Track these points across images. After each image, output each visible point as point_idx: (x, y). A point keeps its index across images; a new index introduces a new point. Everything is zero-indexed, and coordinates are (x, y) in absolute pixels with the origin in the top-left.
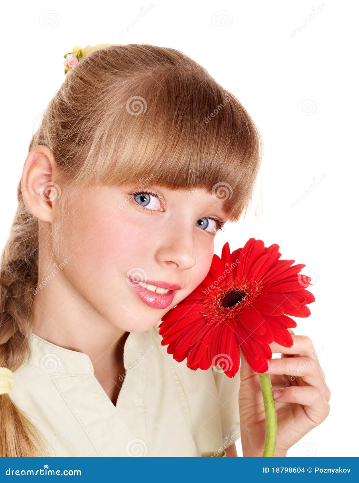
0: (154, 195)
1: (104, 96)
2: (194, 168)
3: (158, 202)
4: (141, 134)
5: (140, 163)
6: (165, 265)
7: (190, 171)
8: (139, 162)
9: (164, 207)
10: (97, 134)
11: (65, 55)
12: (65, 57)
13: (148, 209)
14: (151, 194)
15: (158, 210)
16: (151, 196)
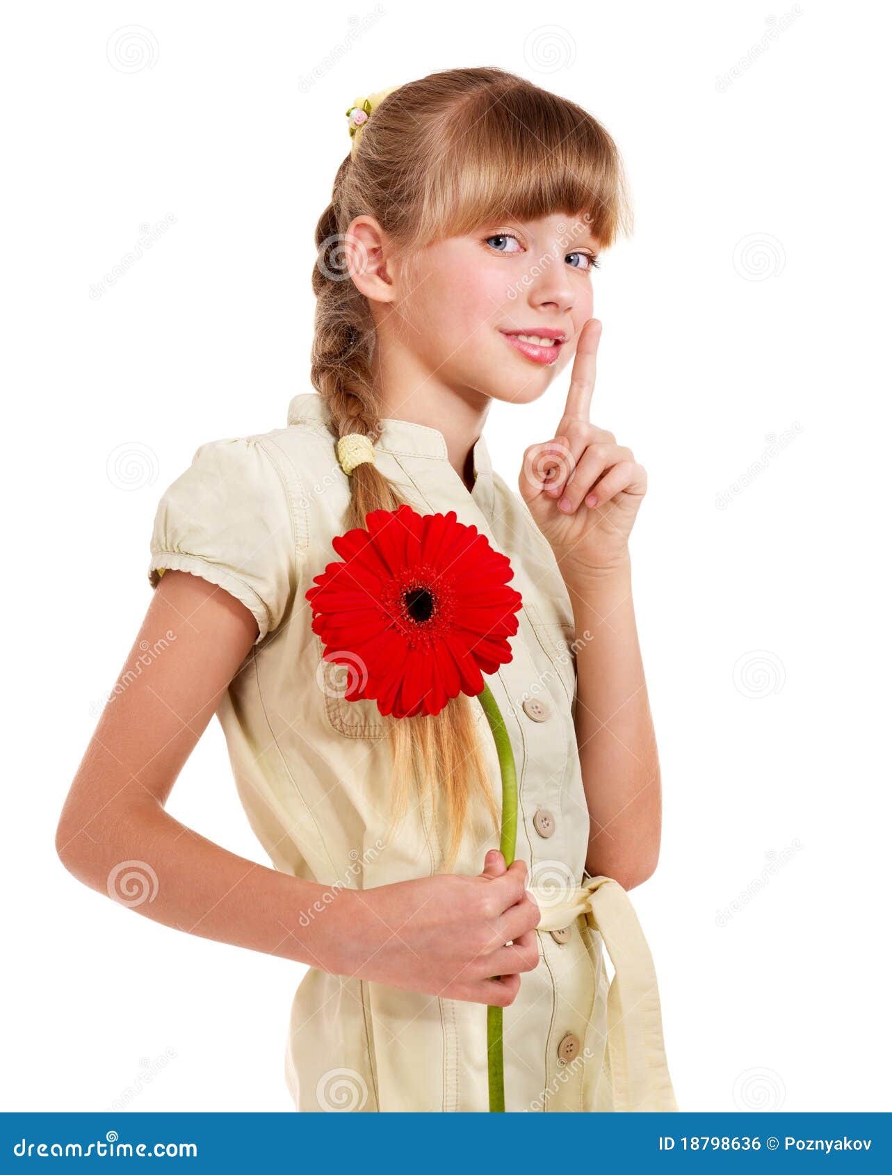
0: (510, 236)
1: (422, 140)
2: (547, 186)
3: (516, 242)
4: (479, 163)
5: (487, 197)
6: (542, 308)
7: (543, 192)
8: (485, 195)
9: (525, 246)
10: (428, 183)
11: (347, 111)
12: (348, 114)
13: (508, 252)
14: (507, 236)
15: (518, 251)
16: (507, 238)
